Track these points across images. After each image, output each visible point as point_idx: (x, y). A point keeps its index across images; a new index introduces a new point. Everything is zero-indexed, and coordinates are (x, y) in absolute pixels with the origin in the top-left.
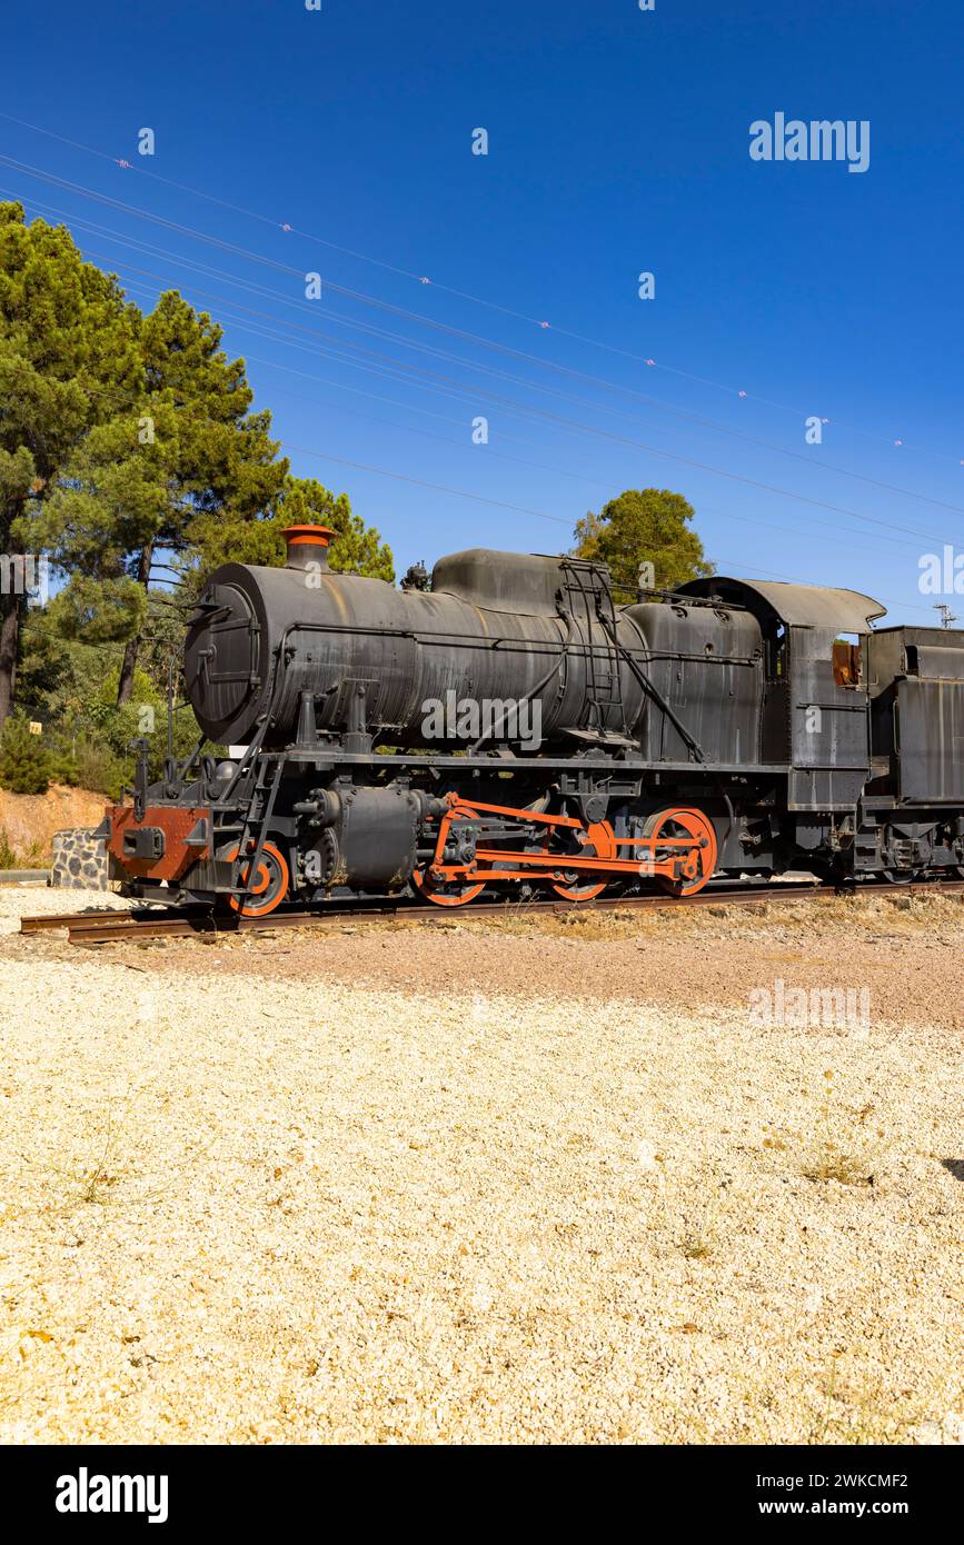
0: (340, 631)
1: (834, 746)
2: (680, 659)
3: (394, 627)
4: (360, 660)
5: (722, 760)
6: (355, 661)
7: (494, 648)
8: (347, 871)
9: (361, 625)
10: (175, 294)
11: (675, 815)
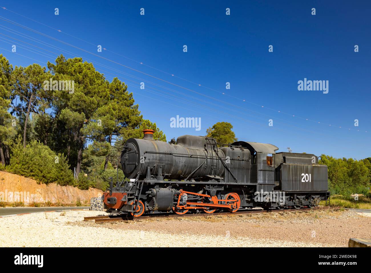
0: (156, 153)
1: (267, 179)
2: (232, 160)
3: (168, 152)
4: (160, 160)
5: (242, 182)
6: (159, 160)
7: (191, 157)
8: (158, 207)
9: (161, 152)
10: (117, 78)
11: (231, 194)
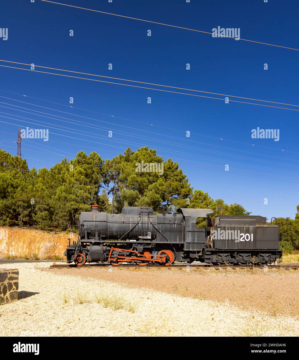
3: (103, 220)
8: (91, 259)
11: (164, 251)
